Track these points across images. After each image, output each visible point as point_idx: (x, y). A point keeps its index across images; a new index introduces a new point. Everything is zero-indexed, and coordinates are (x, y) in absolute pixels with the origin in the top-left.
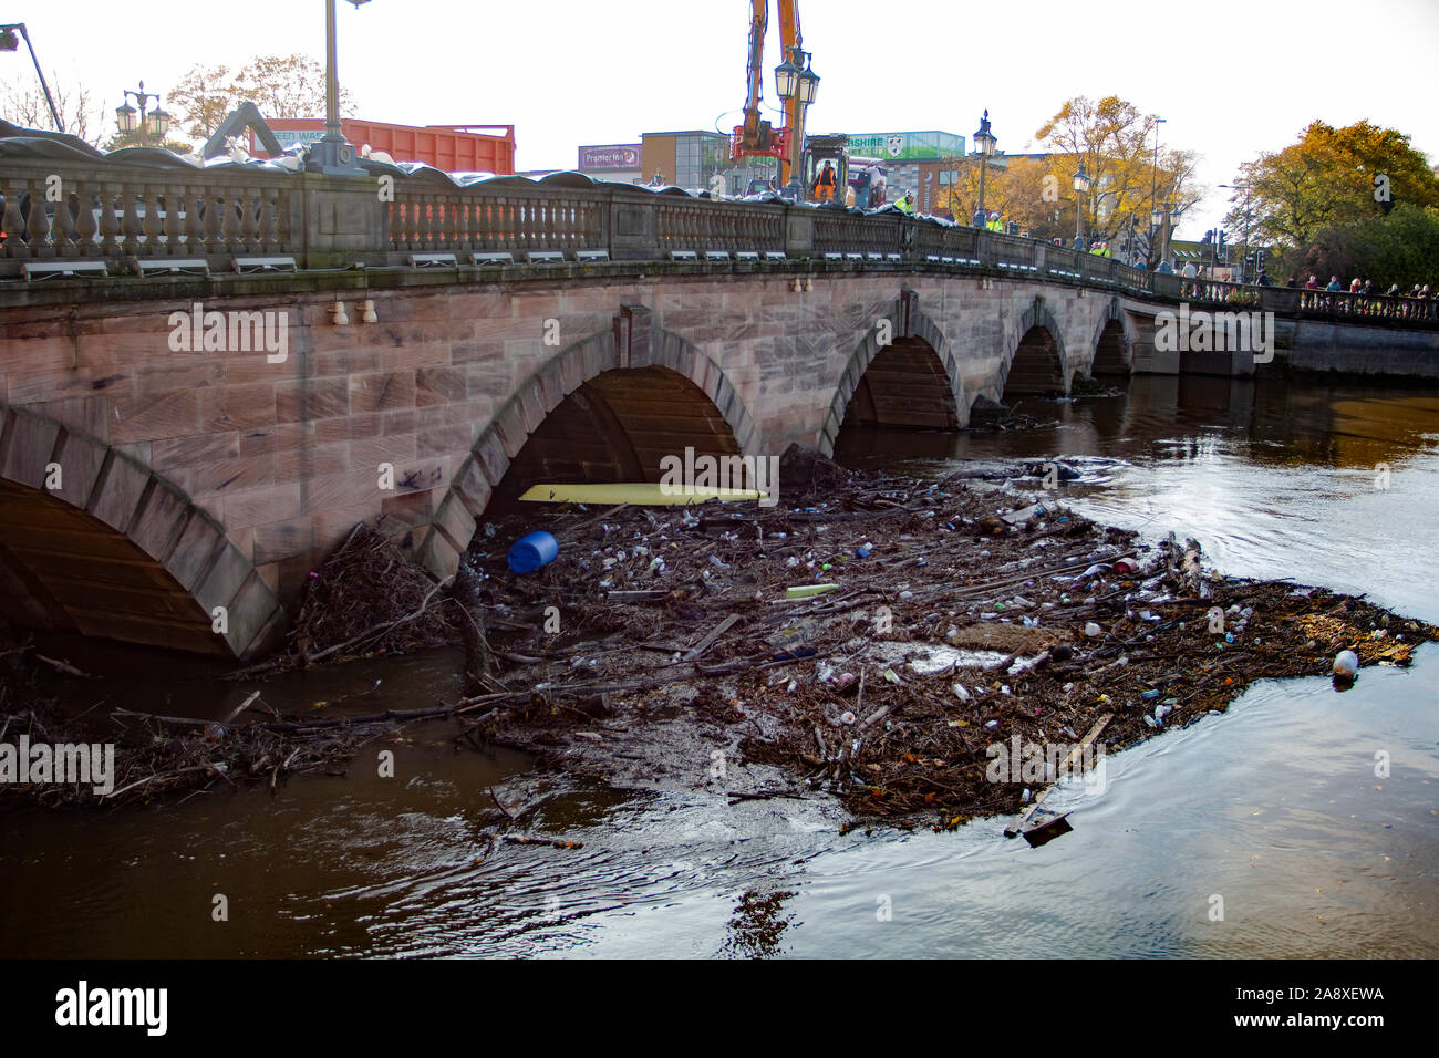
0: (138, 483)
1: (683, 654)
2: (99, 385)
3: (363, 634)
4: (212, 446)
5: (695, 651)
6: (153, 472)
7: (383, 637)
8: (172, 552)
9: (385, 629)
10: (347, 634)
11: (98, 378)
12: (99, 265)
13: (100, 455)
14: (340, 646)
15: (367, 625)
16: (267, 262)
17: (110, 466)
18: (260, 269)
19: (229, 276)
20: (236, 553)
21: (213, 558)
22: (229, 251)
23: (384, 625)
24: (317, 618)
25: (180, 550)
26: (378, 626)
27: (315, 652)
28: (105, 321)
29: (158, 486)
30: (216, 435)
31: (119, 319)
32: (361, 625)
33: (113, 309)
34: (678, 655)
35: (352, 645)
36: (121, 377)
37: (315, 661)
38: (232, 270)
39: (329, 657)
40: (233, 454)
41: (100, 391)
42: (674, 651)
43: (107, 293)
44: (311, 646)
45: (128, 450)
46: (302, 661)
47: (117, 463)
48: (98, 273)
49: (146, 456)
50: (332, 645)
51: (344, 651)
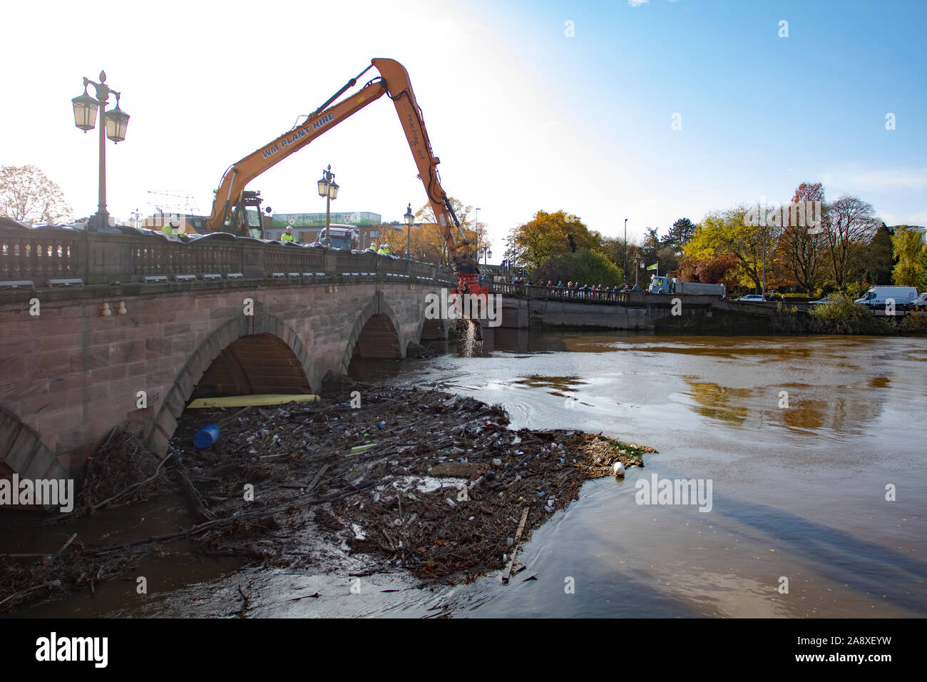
1: (305, 488)
3: (124, 491)
4: (33, 388)
5: (311, 486)
7: (135, 493)
8: (9, 452)
9: (137, 487)
10: (115, 492)
14: (111, 499)
15: (125, 485)
16: (67, 282)
18: (63, 285)
20: (46, 448)
21: (34, 453)
22: (44, 275)
23: (135, 485)
24: (97, 484)
25: (13, 451)
26: (132, 486)
27: (96, 504)
30: (36, 381)
32: (122, 486)
34: (302, 489)
35: (118, 498)
37: (97, 509)
38: (47, 286)
39: (105, 505)
40: (45, 392)
42: (300, 488)
44: (93, 501)
46: (89, 510)
50: (105, 499)
51: (112, 502)
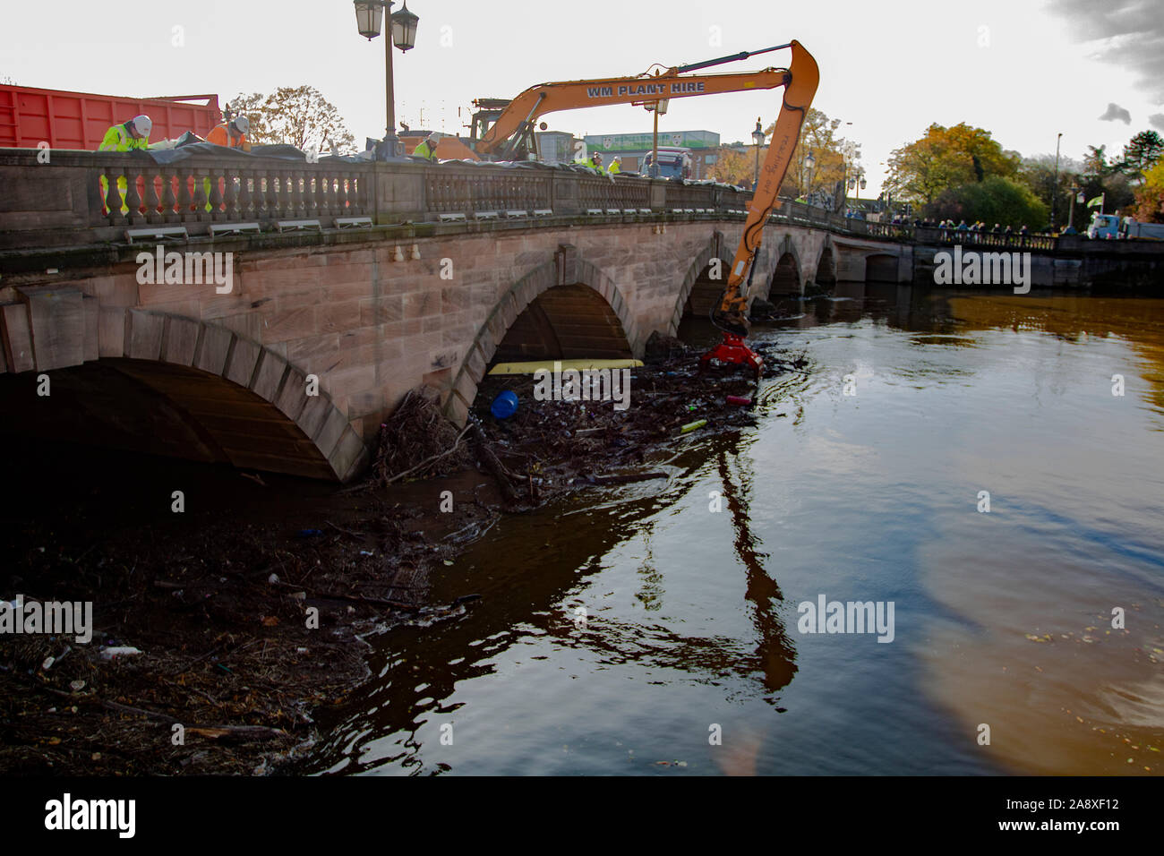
0: (280, 369)
2: (255, 305)
3: (421, 464)
4: (323, 343)
6: (288, 362)
7: (433, 467)
8: (301, 413)
9: (434, 460)
10: (411, 464)
11: (254, 300)
12: (255, 225)
13: (257, 351)
14: (407, 472)
15: (422, 458)
16: (355, 221)
17: (263, 360)
18: (351, 226)
19: (334, 231)
20: (339, 412)
21: (325, 417)
22: (331, 214)
23: (434, 457)
24: (390, 455)
25: (305, 412)
26: (430, 459)
27: (391, 477)
28: (258, 262)
29: (292, 371)
30: (326, 336)
31: (266, 261)
32: (419, 459)
33: (263, 254)
35: (414, 471)
36: (268, 300)
37: (393, 483)
38: (334, 226)
39: (401, 479)
40: (335, 348)
41: (255, 309)
43: (261, 244)
44: (388, 473)
45: (273, 347)
46: (384, 483)
47: (267, 356)
48: (254, 231)
49: (284, 351)
50: (402, 472)
51: (409, 476)
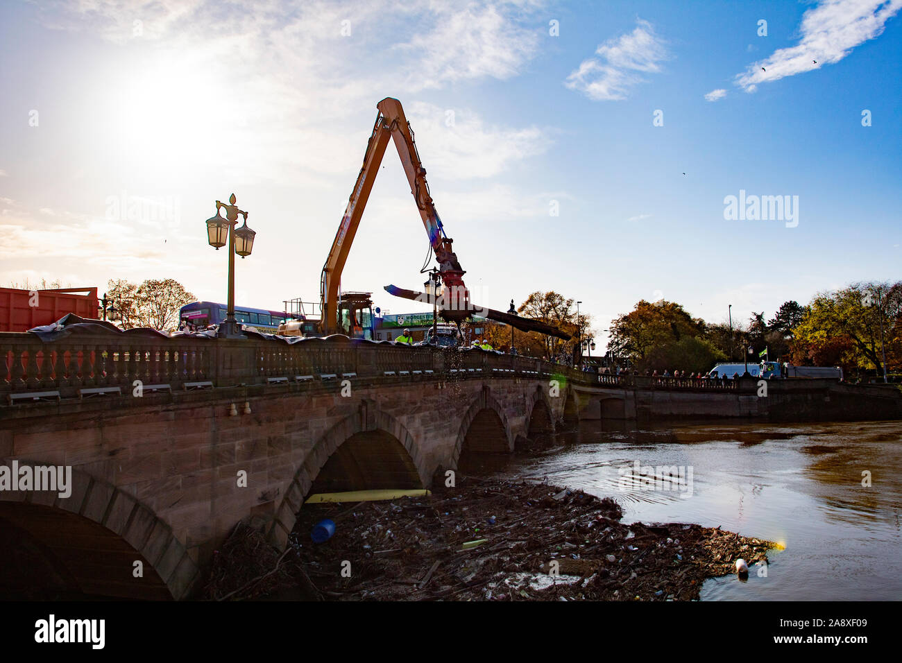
0: (129, 506)
1: (418, 584)
2: (112, 453)
3: (246, 584)
4: (168, 484)
5: (423, 583)
6: (137, 500)
7: (257, 586)
8: (145, 544)
9: (258, 581)
10: (238, 585)
11: (112, 449)
12: (118, 389)
13: (110, 492)
14: (235, 592)
15: (248, 579)
16: (199, 384)
17: (115, 499)
18: (196, 388)
19: (181, 393)
20: (178, 543)
21: (166, 546)
22: (180, 379)
23: (257, 578)
24: (222, 577)
25: (149, 543)
26: (254, 580)
27: (221, 597)
28: (117, 418)
29: (140, 508)
30: (170, 478)
31: (125, 417)
32: (245, 580)
33: (122, 412)
34: (415, 586)
35: (241, 591)
36: (124, 449)
38: (182, 389)
39: (230, 598)
40: (178, 488)
41: (110, 457)
42: (413, 584)
43: (121, 403)
45: (125, 488)
47: (120, 496)
48: (116, 393)
49: (134, 491)
50: (230, 592)
51: (236, 595)
